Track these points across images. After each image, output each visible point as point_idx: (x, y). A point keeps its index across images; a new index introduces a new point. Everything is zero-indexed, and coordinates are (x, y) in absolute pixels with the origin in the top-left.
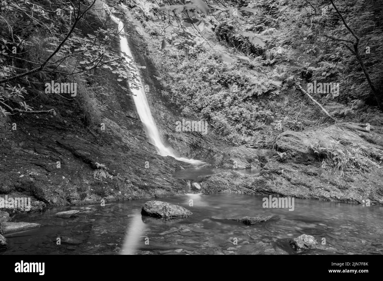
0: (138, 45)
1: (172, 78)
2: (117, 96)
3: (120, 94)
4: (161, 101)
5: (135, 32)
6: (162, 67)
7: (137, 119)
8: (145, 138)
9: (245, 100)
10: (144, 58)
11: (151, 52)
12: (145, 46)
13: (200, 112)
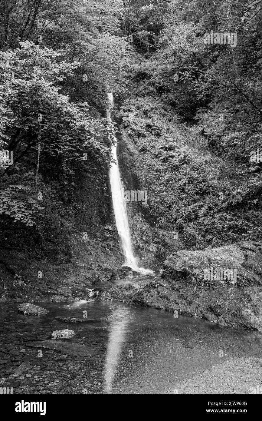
0: (127, 162)
1: (154, 191)
2: (99, 211)
3: (102, 209)
4: (140, 214)
5: (126, 150)
6: (146, 181)
7: (115, 232)
8: (118, 249)
9: (220, 211)
10: (130, 174)
11: (138, 167)
12: (132, 162)
13: (174, 223)
